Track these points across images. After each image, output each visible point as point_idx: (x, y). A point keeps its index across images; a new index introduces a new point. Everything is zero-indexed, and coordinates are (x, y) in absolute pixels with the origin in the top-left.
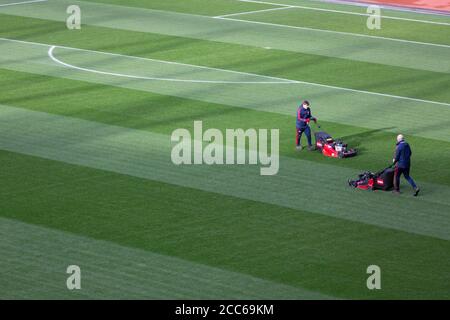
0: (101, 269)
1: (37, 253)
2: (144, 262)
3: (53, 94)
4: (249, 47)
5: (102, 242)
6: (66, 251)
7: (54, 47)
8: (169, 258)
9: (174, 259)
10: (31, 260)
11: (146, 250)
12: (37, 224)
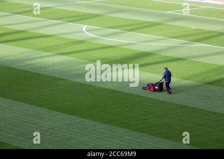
0: (108, 139)
1: (75, 130)
2: (129, 136)
3: (85, 51)
4: (184, 27)
5: (108, 125)
6: (90, 129)
7: (86, 26)
8: (142, 134)
9: (145, 135)
10: (72, 134)
11: (130, 130)
12: (75, 116)
